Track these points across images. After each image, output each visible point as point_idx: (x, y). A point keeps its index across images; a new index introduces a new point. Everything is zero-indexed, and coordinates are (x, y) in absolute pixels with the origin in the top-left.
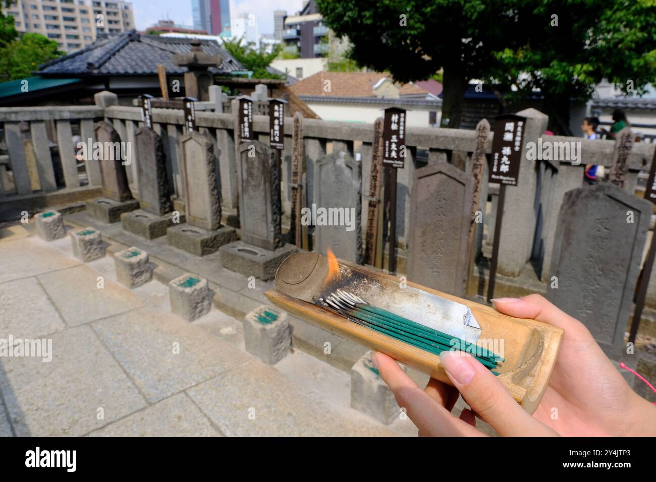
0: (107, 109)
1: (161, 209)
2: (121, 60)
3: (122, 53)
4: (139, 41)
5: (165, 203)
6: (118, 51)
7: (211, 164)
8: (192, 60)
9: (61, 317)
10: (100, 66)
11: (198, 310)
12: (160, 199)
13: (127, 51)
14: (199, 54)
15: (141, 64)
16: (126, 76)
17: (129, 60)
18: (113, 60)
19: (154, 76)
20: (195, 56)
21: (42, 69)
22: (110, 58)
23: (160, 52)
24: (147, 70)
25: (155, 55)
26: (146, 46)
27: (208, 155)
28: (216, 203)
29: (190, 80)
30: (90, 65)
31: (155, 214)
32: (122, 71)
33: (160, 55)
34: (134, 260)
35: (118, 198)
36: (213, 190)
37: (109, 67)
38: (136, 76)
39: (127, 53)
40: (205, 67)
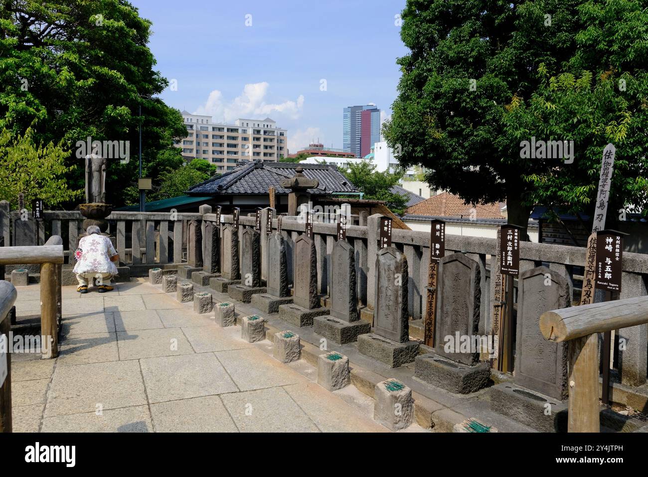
0: (204, 215)
1: (212, 269)
2: (244, 183)
3: (247, 178)
4: (262, 169)
5: (215, 266)
6: (244, 176)
7: (234, 242)
8: (293, 184)
9: (145, 307)
10: (227, 188)
11: (204, 309)
12: (212, 264)
13: (251, 176)
14: (300, 179)
15: (259, 186)
16: (245, 196)
17: (250, 183)
18: (238, 183)
19: (266, 196)
20: (296, 179)
21: (190, 190)
22: (236, 182)
23: (276, 177)
24: (262, 191)
25: (272, 179)
26: (266, 172)
27: (232, 237)
28: (235, 264)
29: (292, 199)
30: (220, 187)
31: (208, 272)
32: (243, 192)
33: (275, 179)
34: (185, 287)
35: (194, 265)
36: (234, 256)
37: (234, 189)
38: (253, 196)
39: (250, 178)
40: (304, 189)
